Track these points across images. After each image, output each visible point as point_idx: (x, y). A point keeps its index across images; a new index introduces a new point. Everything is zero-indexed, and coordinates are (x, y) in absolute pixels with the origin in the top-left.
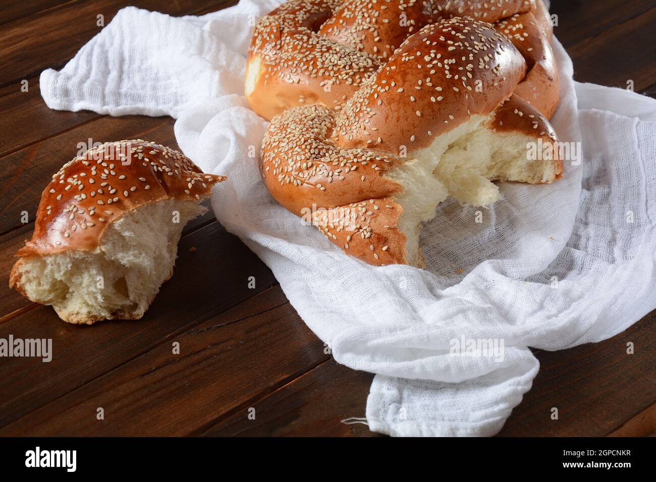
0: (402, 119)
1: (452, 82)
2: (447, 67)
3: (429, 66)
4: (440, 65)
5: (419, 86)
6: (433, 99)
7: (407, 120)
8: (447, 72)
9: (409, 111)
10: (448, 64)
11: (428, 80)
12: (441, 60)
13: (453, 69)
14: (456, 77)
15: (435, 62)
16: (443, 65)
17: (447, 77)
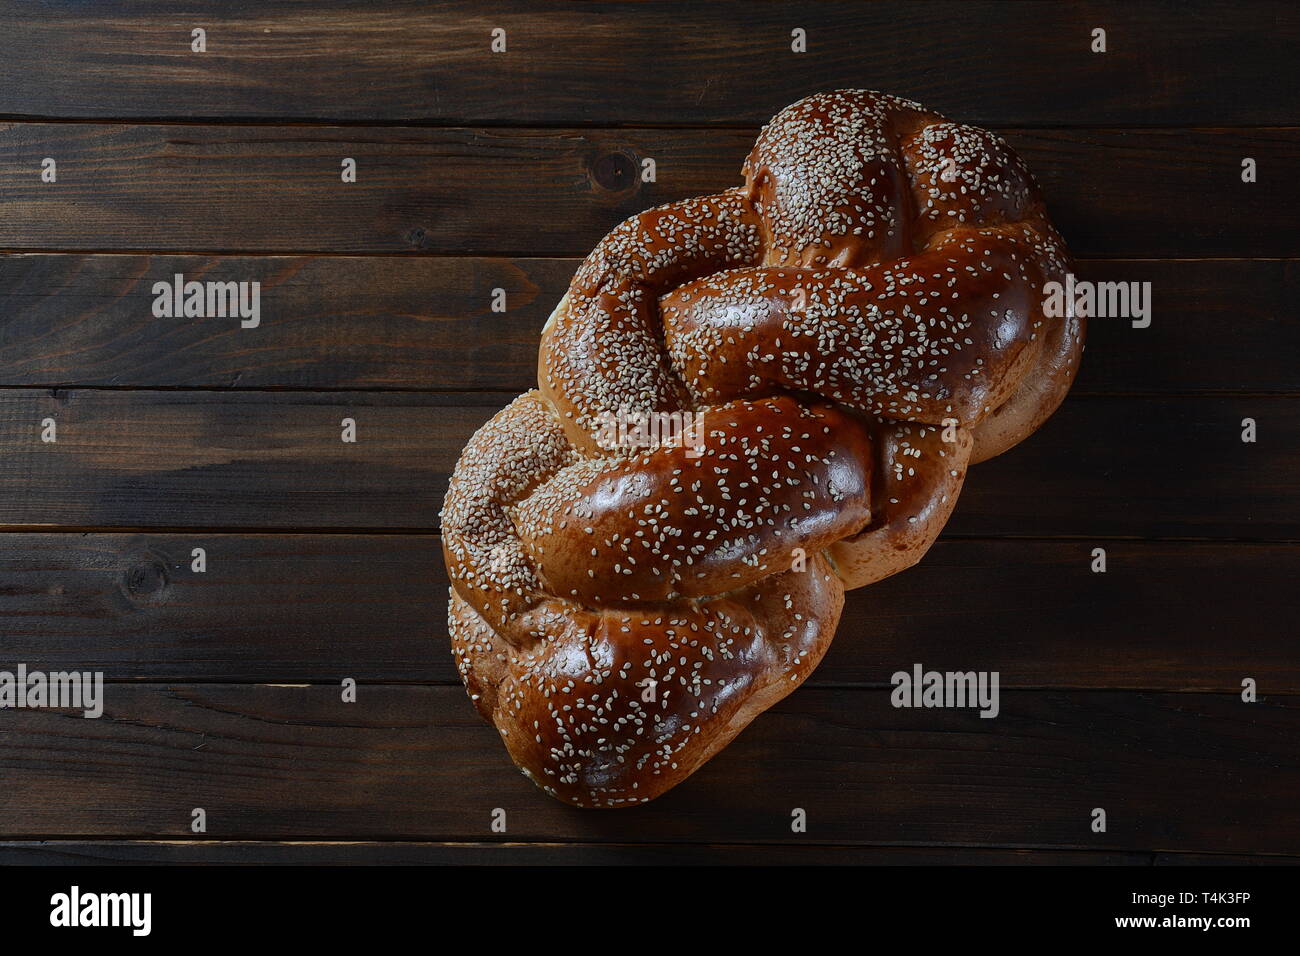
0: (570, 565)
1: (657, 560)
2: (662, 537)
3: (642, 523)
4: (655, 529)
5: (611, 541)
6: (617, 568)
7: (576, 570)
8: (657, 544)
9: (583, 563)
10: (666, 534)
11: (627, 541)
12: (661, 524)
13: (669, 544)
14: (666, 557)
15: (652, 521)
16: (660, 531)
17: (653, 551)
